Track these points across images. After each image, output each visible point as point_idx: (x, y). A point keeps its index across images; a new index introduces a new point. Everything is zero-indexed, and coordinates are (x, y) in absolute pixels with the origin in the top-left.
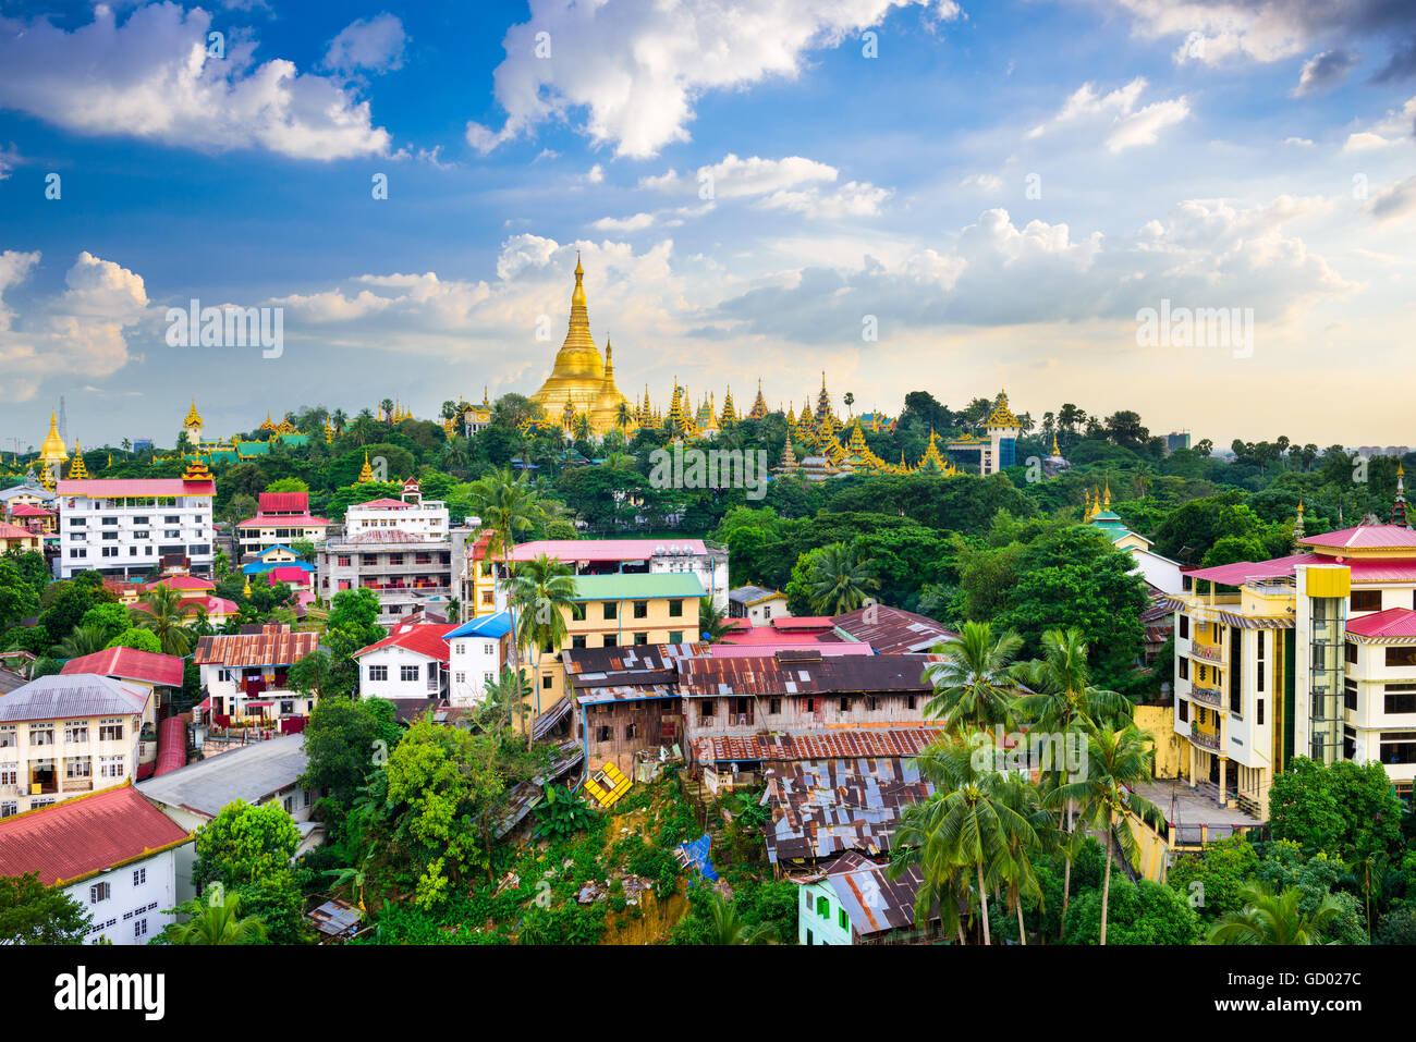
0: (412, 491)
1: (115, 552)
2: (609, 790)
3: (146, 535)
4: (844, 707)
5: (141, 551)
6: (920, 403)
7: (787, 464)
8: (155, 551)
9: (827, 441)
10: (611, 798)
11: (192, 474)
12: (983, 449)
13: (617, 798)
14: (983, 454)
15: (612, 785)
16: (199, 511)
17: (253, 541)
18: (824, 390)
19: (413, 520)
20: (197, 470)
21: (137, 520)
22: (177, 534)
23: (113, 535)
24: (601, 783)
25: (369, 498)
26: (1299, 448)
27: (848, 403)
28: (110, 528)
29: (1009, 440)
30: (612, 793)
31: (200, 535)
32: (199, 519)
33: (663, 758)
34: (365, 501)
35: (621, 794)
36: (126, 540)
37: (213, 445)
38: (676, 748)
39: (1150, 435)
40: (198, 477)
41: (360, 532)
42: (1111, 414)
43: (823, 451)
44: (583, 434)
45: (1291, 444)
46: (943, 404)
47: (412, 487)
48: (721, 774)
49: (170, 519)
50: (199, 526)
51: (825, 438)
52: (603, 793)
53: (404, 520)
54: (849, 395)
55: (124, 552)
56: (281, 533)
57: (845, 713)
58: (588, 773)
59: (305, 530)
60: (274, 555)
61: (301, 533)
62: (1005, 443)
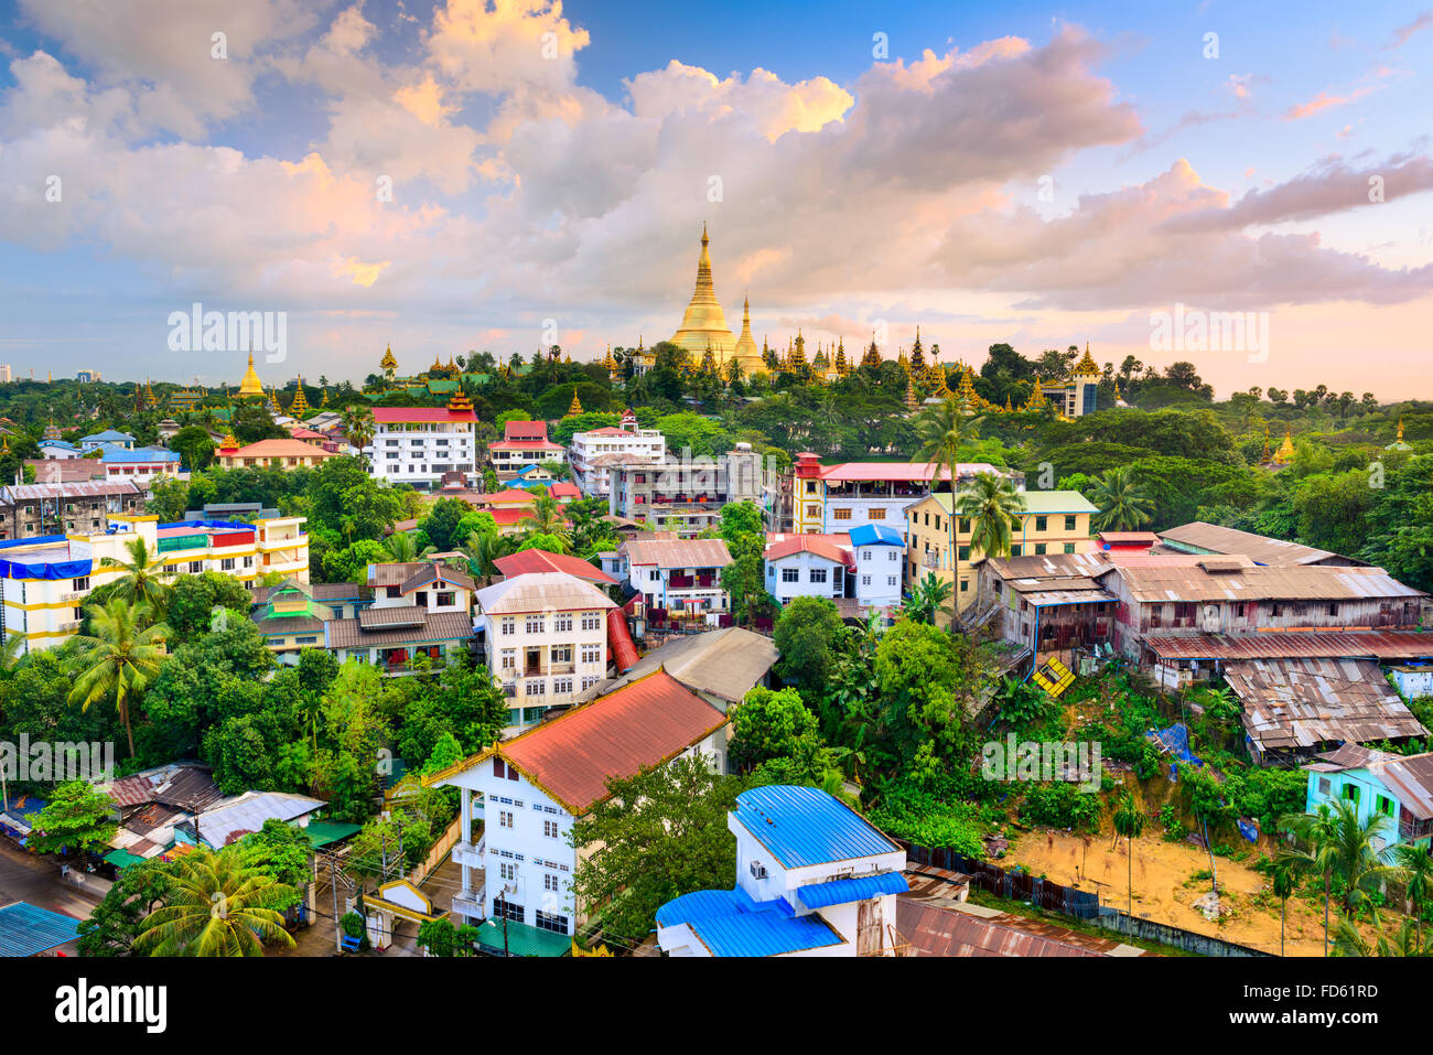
0: (630, 421)
1: (396, 469)
2: (1054, 682)
3: (421, 455)
4: (1275, 613)
5: (418, 468)
6: (1002, 354)
7: (910, 403)
8: (429, 468)
9: (937, 385)
10: (1056, 690)
11: (456, 404)
12: (1068, 393)
13: (1063, 689)
14: (1068, 397)
15: (1057, 678)
16: (463, 435)
17: (504, 461)
18: (918, 342)
19: (638, 446)
20: (460, 400)
21: (414, 442)
22: (446, 455)
23: (395, 455)
24: (1047, 676)
25: (590, 427)
26: (1336, 395)
27: (934, 353)
28: (393, 449)
29: (1092, 385)
30: (1058, 685)
31: (465, 456)
32: (464, 442)
33: (1098, 654)
34: (587, 430)
35: (1066, 685)
36: (406, 459)
37: (405, 382)
38: (1108, 645)
39: (1202, 383)
40: (461, 407)
41: (595, 455)
42: (1170, 364)
43: (934, 392)
44: (736, 376)
45: (1328, 392)
46: (1022, 354)
47: (630, 418)
48: (1181, 670)
49: (440, 442)
50: (464, 448)
51: (936, 382)
52: (1050, 684)
53: (630, 446)
54: (935, 346)
55: (404, 468)
56: (527, 455)
57: (1275, 618)
58: (1035, 666)
59: (547, 453)
60: (534, 473)
61: (543, 455)
62: (1089, 388)
